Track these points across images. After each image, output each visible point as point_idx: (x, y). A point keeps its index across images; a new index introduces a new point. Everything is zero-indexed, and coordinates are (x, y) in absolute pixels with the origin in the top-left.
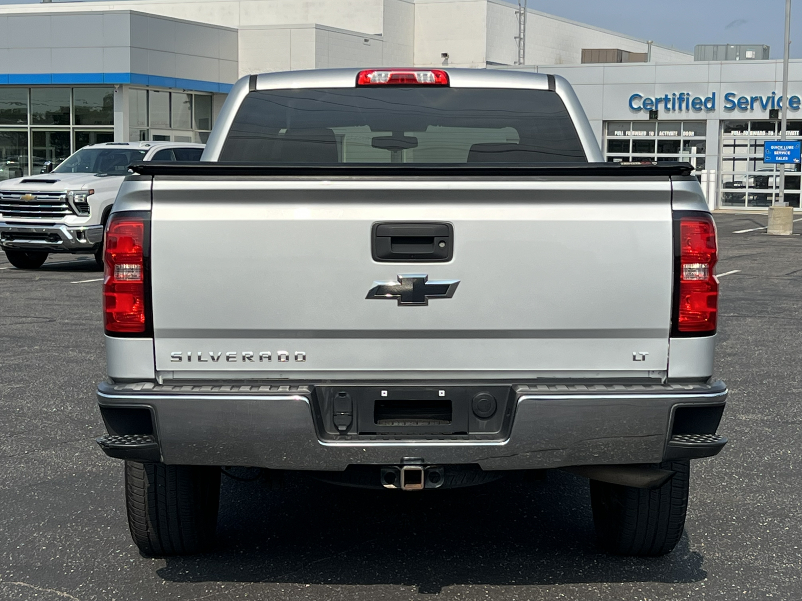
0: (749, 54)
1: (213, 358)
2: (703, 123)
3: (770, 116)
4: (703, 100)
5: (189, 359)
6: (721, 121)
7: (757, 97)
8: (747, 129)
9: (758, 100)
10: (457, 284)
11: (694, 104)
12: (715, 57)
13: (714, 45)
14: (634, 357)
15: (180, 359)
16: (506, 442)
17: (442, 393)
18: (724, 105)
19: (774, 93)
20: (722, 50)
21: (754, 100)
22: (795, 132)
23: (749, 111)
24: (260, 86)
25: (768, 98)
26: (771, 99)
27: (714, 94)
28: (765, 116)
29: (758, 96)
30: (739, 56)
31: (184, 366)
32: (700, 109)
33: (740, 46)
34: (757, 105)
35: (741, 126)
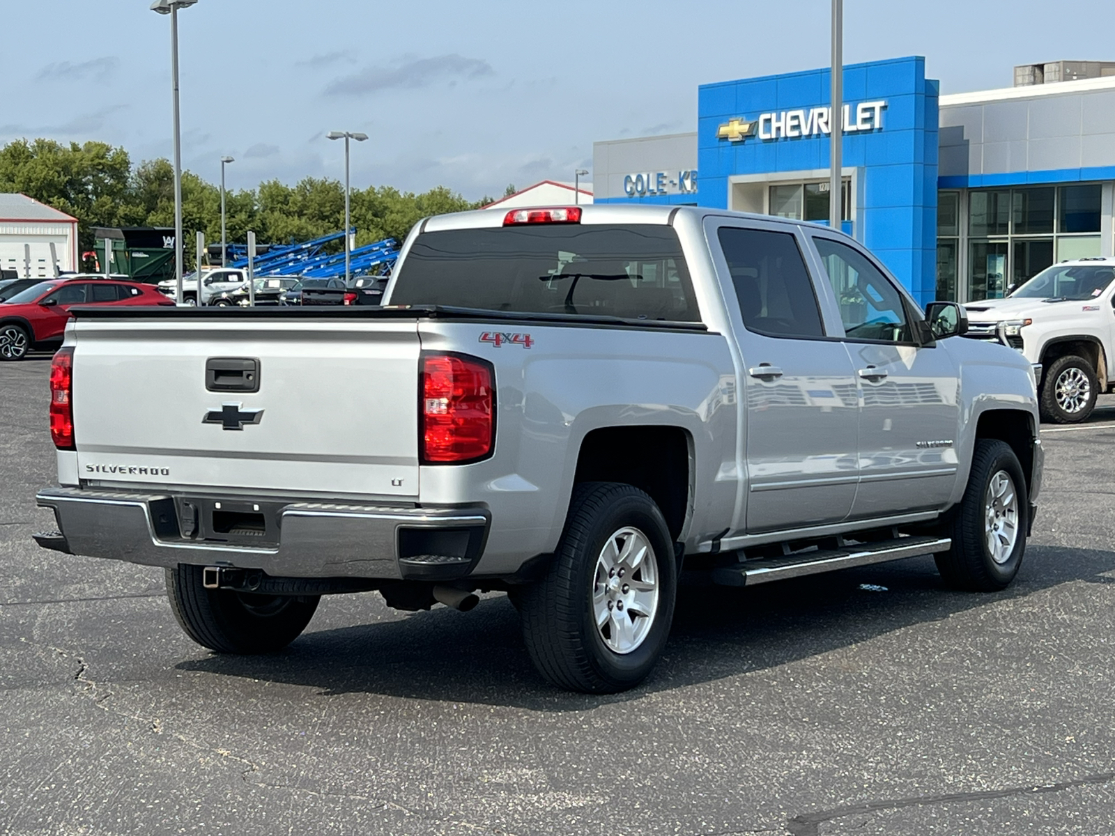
10: (262, 412)
14: (393, 482)
17: (256, 508)
31: (94, 475)
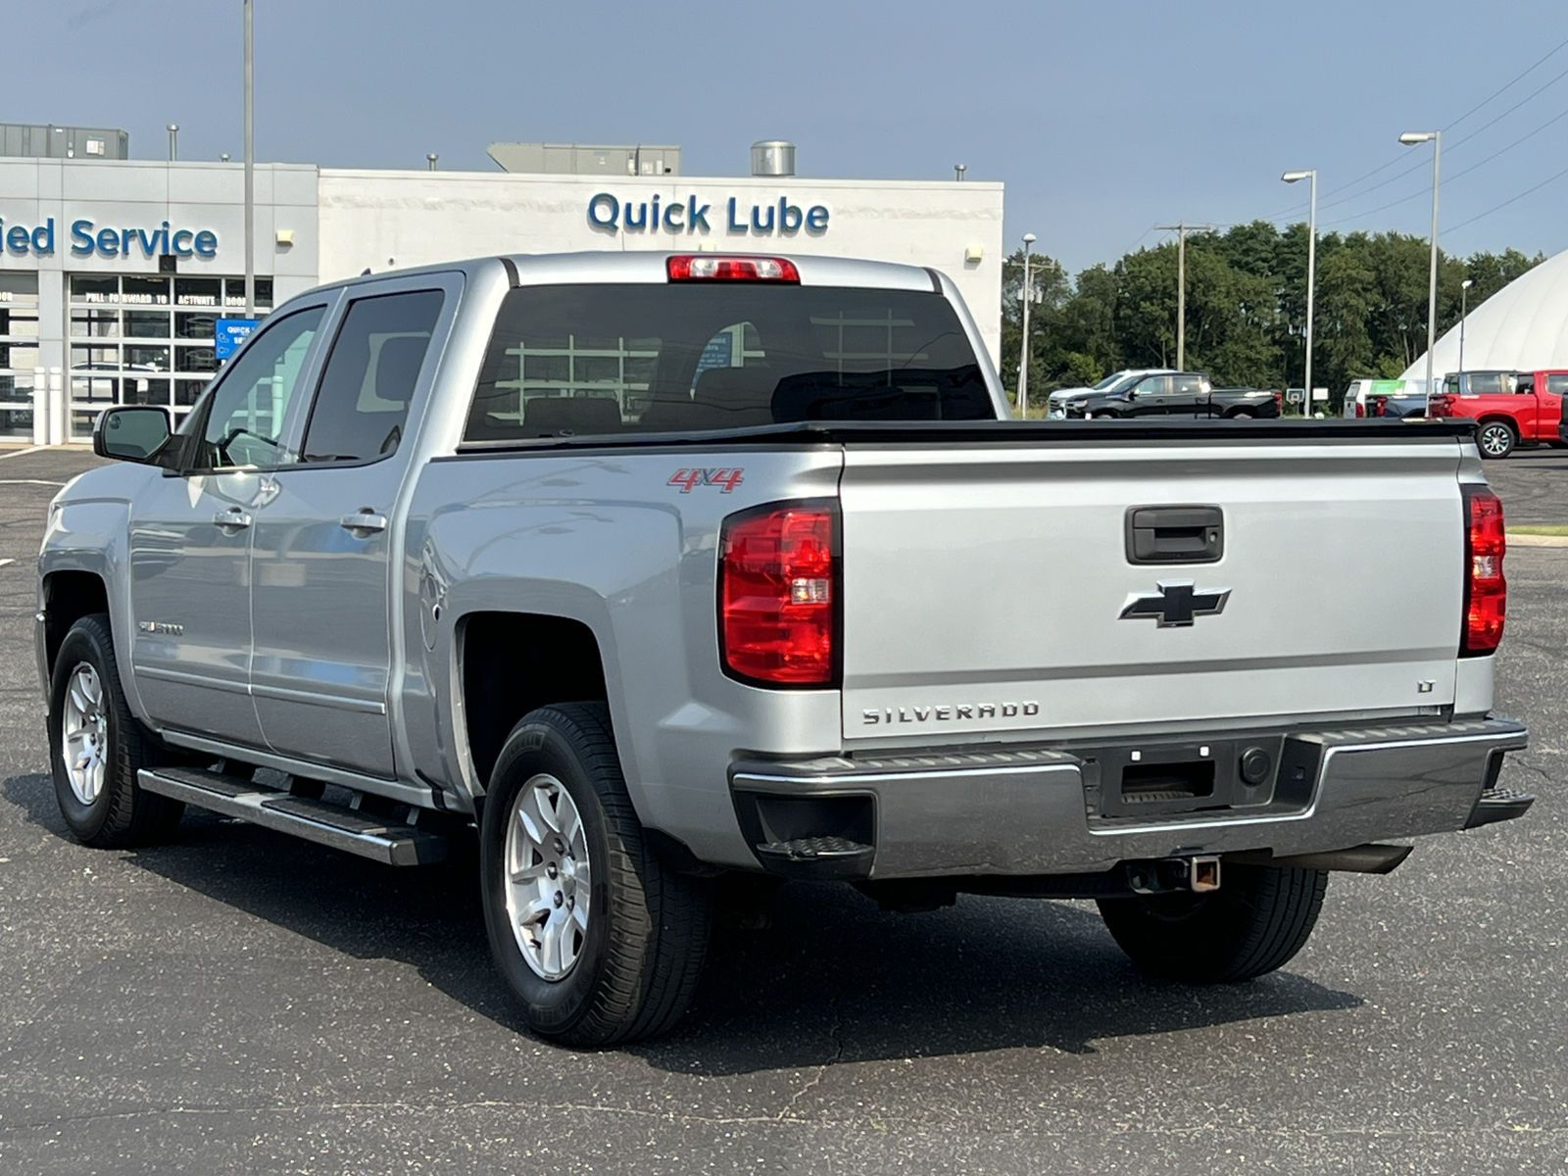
0: (93, 146)
1: (919, 715)
2: (33, 275)
3: (161, 268)
4: (30, 233)
5: (889, 718)
6: (66, 274)
7: (134, 231)
8: (116, 291)
9: (136, 235)
10: (1227, 594)
11: (11, 239)
12: (27, 151)
13: (23, 126)
14: (1420, 686)
15: (877, 718)
16: (1312, 809)
17: (1205, 751)
18: (72, 243)
19: (166, 224)
20: (39, 136)
21: (128, 235)
22: (208, 298)
23: (119, 256)
24: (528, 277)
25: (156, 234)
26: (161, 236)
27: (51, 221)
28: (151, 266)
29: (137, 228)
30: (73, 149)
31: (881, 730)
32: (25, 250)
33: (74, 129)
34: (134, 245)
35: (105, 284)
